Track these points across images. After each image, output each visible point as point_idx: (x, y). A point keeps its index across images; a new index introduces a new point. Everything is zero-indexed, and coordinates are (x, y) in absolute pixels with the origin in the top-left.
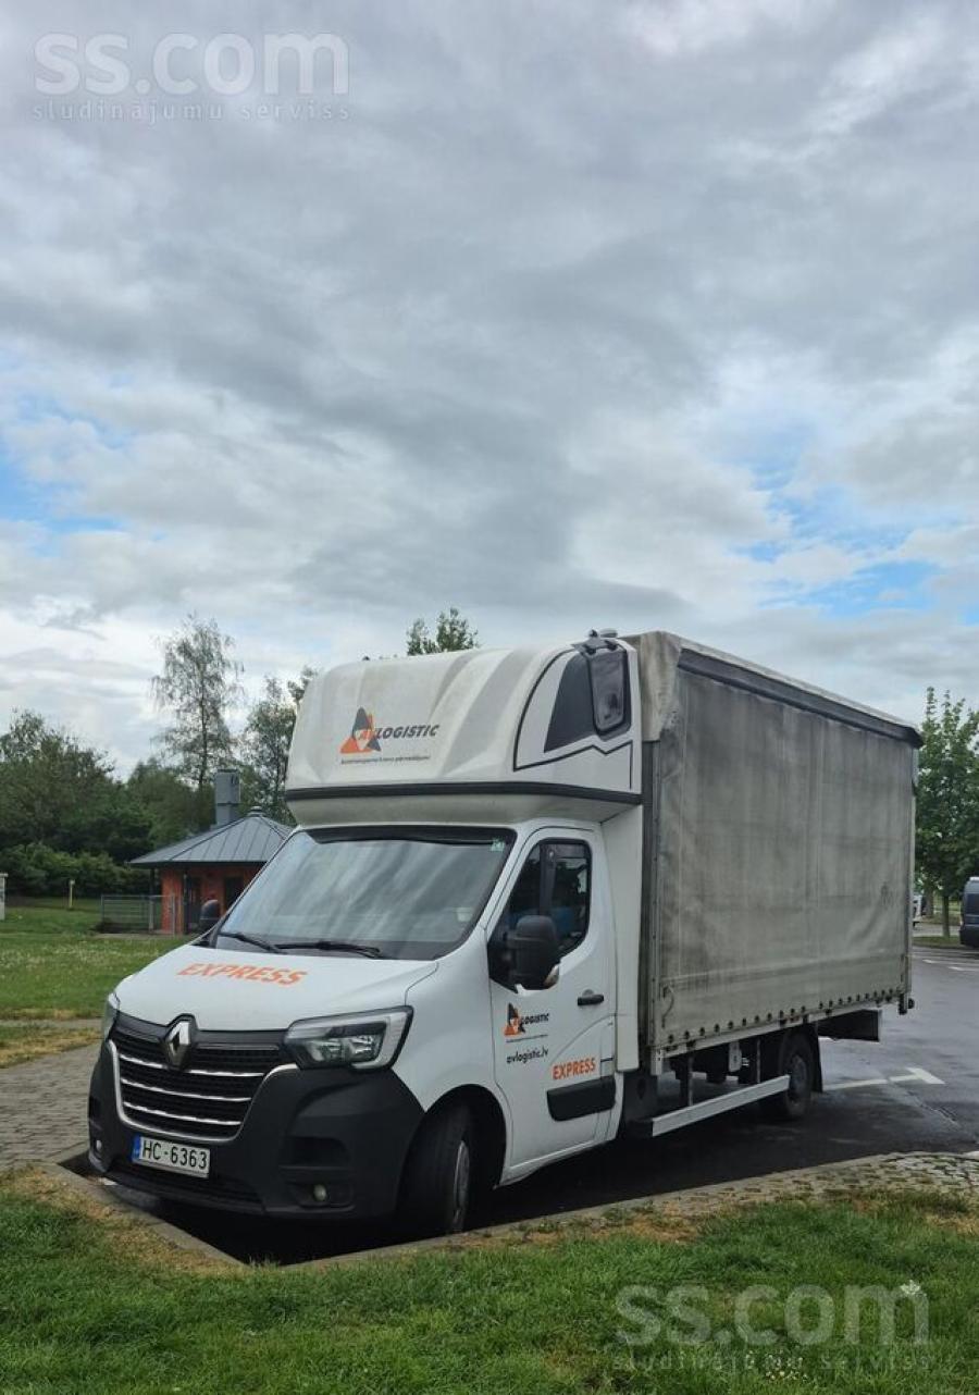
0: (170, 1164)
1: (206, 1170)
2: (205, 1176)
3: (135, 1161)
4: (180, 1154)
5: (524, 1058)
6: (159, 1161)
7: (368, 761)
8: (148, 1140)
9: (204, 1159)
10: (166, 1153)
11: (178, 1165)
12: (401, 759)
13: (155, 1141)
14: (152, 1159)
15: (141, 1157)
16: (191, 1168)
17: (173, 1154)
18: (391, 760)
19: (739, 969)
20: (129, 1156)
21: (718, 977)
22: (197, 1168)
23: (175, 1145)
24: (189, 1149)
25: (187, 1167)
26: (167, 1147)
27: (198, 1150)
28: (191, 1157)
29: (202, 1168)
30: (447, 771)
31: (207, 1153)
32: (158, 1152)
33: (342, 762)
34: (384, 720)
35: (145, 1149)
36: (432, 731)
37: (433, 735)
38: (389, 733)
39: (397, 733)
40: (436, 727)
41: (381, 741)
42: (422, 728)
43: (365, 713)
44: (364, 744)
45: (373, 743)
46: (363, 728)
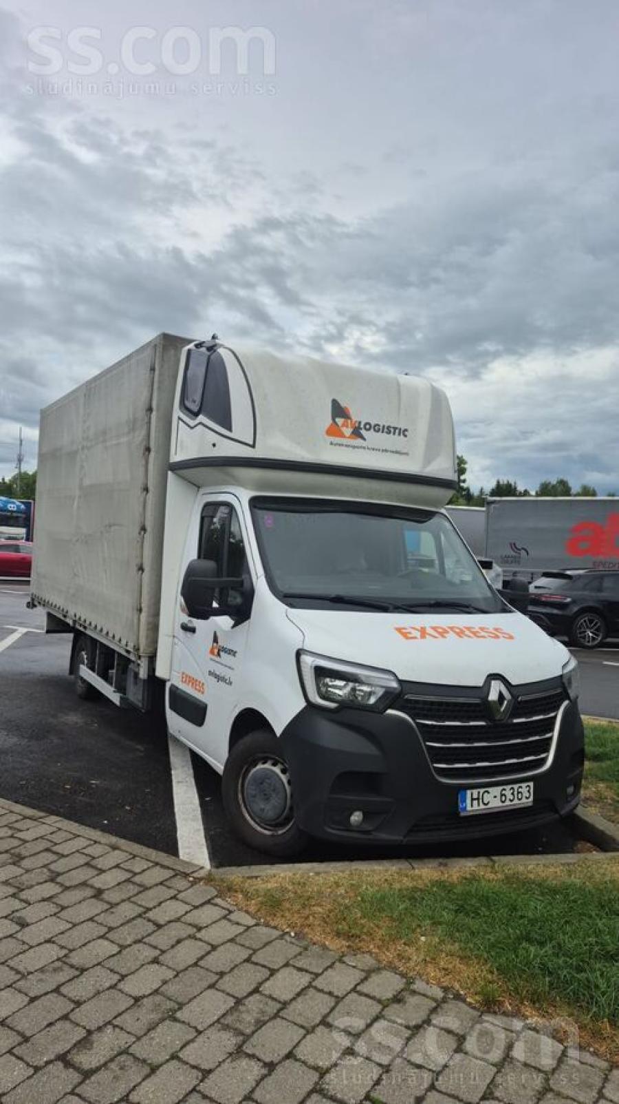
0: (501, 804)
1: (531, 799)
2: (530, 804)
3: (463, 814)
4: (508, 793)
6: (489, 806)
7: (357, 447)
8: (475, 792)
9: (529, 791)
10: (495, 797)
11: (508, 803)
12: (386, 451)
13: (482, 791)
14: (482, 806)
15: (469, 808)
16: (520, 802)
17: (502, 795)
18: (379, 450)
20: (455, 813)
22: (524, 800)
23: (501, 788)
24: (516, 786)
25: (516, 801)
26: (496, 791)
27: (524, 785)
28: (518, 793)
29: (527, 798)
30: (424, 467)
31: (531, 784)
32: (487, 798)
33: (331, 444)
34: (359, 414)
35: (473, 799)
36: (403, 432)
37: (405, 436)
38: (368, 427)
39: (377, 428)
40: (406, 430)
41: (363, 432)
42: (395, 429)
43: (339, 404)
44: (348, 431)
45: (357, 433)
46: (343, 417)
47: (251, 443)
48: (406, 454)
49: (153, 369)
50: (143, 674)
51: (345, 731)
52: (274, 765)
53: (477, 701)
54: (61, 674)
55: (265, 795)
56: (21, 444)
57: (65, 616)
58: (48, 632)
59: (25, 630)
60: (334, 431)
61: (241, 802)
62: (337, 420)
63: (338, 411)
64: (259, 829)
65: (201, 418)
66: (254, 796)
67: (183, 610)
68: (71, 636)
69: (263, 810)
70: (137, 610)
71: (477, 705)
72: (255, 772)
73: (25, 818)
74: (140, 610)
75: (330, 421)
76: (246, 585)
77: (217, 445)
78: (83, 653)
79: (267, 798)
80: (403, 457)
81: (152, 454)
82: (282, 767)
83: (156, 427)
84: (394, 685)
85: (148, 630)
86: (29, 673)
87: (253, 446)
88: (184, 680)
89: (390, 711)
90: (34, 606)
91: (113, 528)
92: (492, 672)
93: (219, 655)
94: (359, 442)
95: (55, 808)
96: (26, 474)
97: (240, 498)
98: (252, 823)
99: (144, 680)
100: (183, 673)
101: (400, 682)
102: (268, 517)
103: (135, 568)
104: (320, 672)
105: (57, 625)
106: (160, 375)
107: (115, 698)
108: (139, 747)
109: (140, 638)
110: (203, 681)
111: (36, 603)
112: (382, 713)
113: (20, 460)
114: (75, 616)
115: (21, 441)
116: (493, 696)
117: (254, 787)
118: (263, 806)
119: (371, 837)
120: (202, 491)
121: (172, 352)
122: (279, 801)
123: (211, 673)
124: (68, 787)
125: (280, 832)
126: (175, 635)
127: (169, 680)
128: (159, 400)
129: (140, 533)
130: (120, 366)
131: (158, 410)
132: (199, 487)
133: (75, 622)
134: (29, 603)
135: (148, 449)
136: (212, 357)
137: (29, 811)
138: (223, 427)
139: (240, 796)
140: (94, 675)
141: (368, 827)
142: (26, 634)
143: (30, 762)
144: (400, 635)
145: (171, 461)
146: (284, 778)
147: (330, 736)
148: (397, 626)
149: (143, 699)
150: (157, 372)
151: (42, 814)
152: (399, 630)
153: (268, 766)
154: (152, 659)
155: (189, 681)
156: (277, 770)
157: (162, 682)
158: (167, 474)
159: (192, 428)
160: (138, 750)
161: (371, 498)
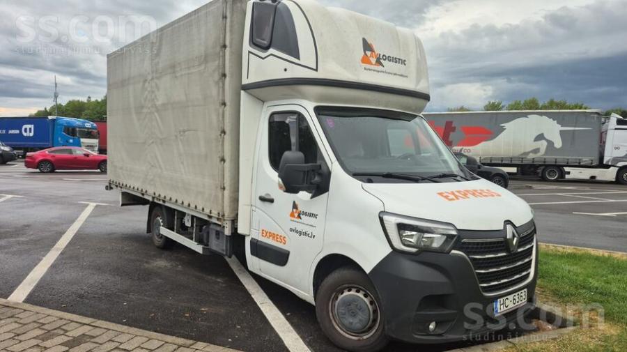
0: (514, 306)
2: (526, 303)
4: (516, 298)
6: (509, 307)
7: (380, 72)
8: (502, 299)
9: (525, 294)
10: (511, 301)
11: (517, 304)
12: (395, 74)
13: (505, 298)
14: (505, 309)
15: (499, 311)
17: (514, 300)
18: (392, 74)
22: (523, 301)
23: (513, 295)
24: (520, 293)
25: (520, 302)
26: (511, 298)
27: (523, 291)
28: (521, 297)
29: (525, 299)
30: (416, 86)
31: (526, 290)
32: (508, 302)
33: (365, 69)
34: (379, 49)
35: (501, 305)
36: (403, 62)
37: (405, 64)
38: (385, 58)
39: (389, 59)
40: (405, 61)
41: (382, 61)
42: (399, 59)
43: (366, 41)
44: (373, 60)
45: (379, 62)
46: (370, 51)
47: (315, 68)
48: (406, 77)
49: (225, 17)
50: (227, 232)
51: (423, 267)
52: (358, 291)
53: (502, 239)
54: (135, 233)
55: (353, 313)
56: (56, 86)
57: (143, 194)
58: (122, 205)
59: (95, 204)
60: (365, 60)
61: (332, 318)
62: (367, 52)
63: (367, 46)
64: (347, 336)
65: (271, 51)
66: (344, 314)
67: (281, 188)
68: (147, 207)
69: (351, 323)
70: (221, 188)
71: (502, 242)
72: (343, 298)
73: (180, 346)
74: (224, 189)
75: (363, 53)
76: (324, 168)
77: (288, 70)
78: (159, 218)
79: (354, 315)
80: (405, 78)
81: (228, 79)
82: (364, 293)
83: (230, 59)
84: (454, 233)
85: (231, 202)
86: (115, 233)
87: (316, 70)
88: (264, 235)
89: (453, 252)
90: (111, 188)
91: (186, 133)
92: (506, 219)
93: (299, 217)
94: (380, 68)
95: (187, 333)
96: (60, 105)
97: (307, 108)
98: (342, 332)
99: (227, 236)
100: (263, 230)
101: (459, 230)
102: (330, 121)
103: (218, 160)
104: (401, 227)
105: (131, 199)
106: (232, 22)
107: (199, 249)
108: (219, 280)
109: (225, 208)
110: (284, 235)
111: (112, 186)
112: (449, 253)
113: (56, 97)
114: (155, 194)
115: (56, 84)
116: (509, 236)
117: (343, 308)
118: (351, 321)
119: (443, 338)
120: (267, 104)
121: (239, 5)
122: (365, 317)
123: (291, 230)
124: (188, 315)
125: (365, 337)
126: (253, 204)
127: (248, 235)
128: (232, 40)
129: (221, 135)
130: (188, 18)
131: (231, 47)
132: (264, 102)
133: (153, 198)
134: (107, 186)
135: (224, 75)
136: (279, 6)
137: (181, 341)
138: (292, 56)
139: (331, 314)
140: (175, 233)
141: (440, 331)
142: (97, 206)
143: (148, 299)
144: (443, 198)
145: (243, 83)
146: (367, 301)
147: (412, 271)
148: (439, 192)
149: (227, 250)
150: (228, 20)
151: (191, 342)
152: (441, 194)
153: (353, 292)
154: (234, 221)
155: (270, 236)
156: (361, 295)
157: (243, 237)
158: (240, 92)
159: (263, 58)
160: (219, 282)
161: (387, 107)
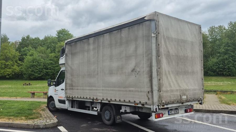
5: (56, 94)
19: (79, 88)
21: (75, 89)
